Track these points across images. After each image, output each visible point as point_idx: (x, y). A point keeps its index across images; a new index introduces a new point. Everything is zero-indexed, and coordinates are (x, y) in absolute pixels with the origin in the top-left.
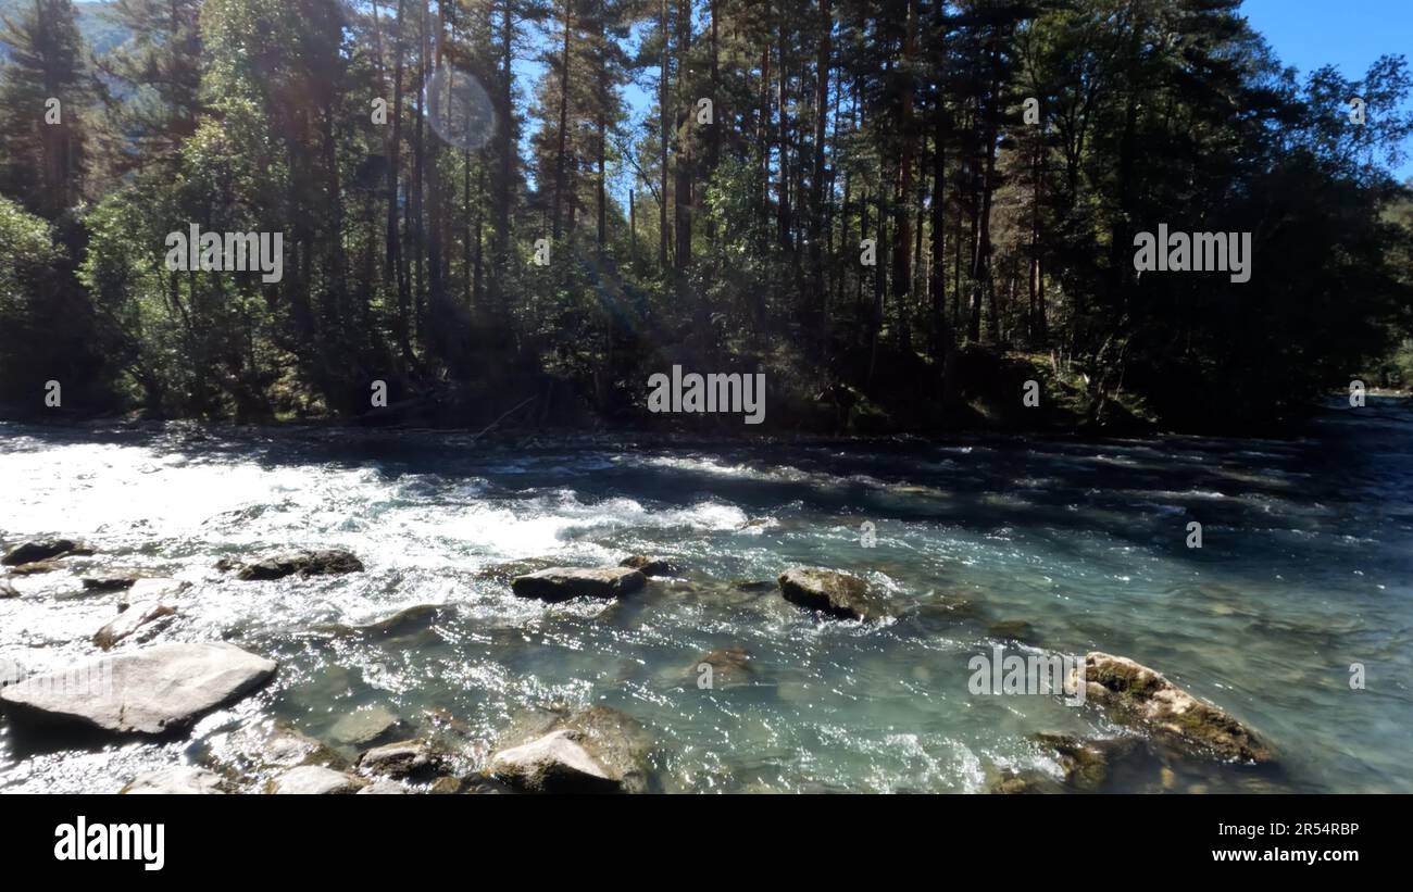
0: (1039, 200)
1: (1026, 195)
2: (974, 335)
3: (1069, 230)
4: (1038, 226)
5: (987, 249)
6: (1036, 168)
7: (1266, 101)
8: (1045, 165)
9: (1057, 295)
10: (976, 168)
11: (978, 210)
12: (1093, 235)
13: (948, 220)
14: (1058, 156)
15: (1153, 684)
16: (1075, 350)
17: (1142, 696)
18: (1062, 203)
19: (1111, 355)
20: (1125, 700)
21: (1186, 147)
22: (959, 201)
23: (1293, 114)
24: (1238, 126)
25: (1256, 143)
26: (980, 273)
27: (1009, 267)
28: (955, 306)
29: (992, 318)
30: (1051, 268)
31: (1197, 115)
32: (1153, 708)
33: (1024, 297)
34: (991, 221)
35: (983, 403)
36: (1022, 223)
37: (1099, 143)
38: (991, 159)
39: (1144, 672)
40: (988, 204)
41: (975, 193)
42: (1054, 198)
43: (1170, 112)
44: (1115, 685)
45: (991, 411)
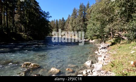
0: (20, 17)
1: (19, 16)
2: (13, 30)
3: (24, 20)
4: (21, 19)
5: (14, 21)
6: (20, 13)
8: (21, 13)
9: (23, 27)
10: (12, 11)
12: (27, 21)
13: (9, 16)
14: (22, 12)
15: (30, 64)
16: (25, 33)
17: (29, 65)
18: (23, 18)
21: (35, 15)
22: (10, 15)
24: (39, 14)
26: (13, 23)
27: (17, 23)
28: (10, 27)
29: (15, 29)
30: (22, 24)
31: (36, 12)
32: (30, 66)
33: (19, 27)
34: (15, 18)
35: (14, 38)
36: (19, 18)
37: (27, 12)
38: (14, 11)
39: (29, 63)
40: (14, 16)
41: (12, 14)
42: (22, 17)
43: (33, 11)
44: (26, 65)
45: (15, 39)
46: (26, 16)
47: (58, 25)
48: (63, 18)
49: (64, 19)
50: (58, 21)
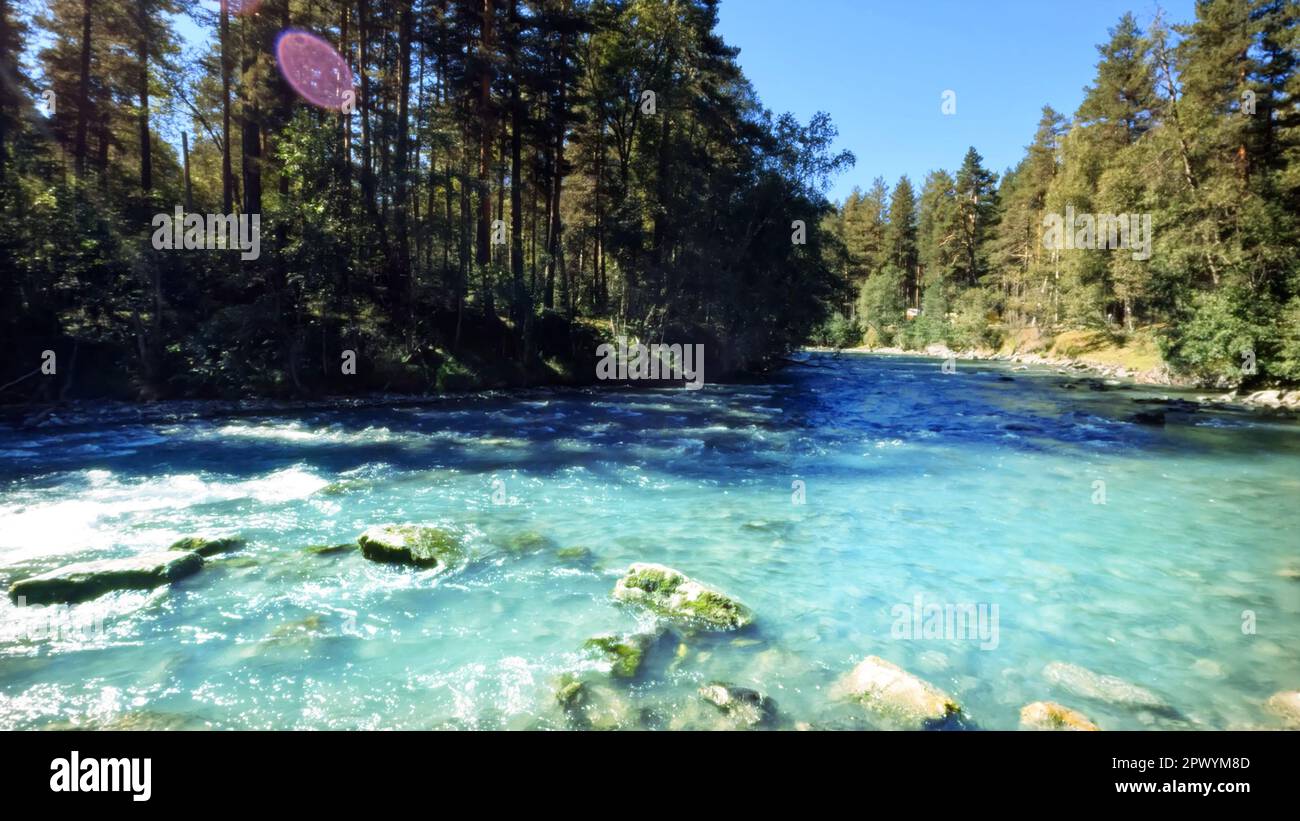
0: (599, 190)
1: (590, 184)
2: (549, 302)
3: (622, 216)
4: (600, 211)
5: (558, 228)
6: (597, 162)
7: (754, 132)
8: (604, 160)
9: (614, 271)
10: (549, 156)
11: (552, 193)
12: (640, 223)
13: (526, 199)
14: (613, 153)
15: (675, 581)
16: (629, 316)
17: (667, 593)
18: (618, 194)
19: (655, 320)
20: (657, 597)
21: (704, 161)
22: (535, 183)
23: (770, 145)
24: (736, 147)
25: (748, 163)
26: (553, 247)
27: (576, 246)
28: (533, 277)
29: (564, 288)
30: (611, 248)
31: (712, 136)
32: (676, 599)
33: (590, 271)
34: (562, 203)
35: (558, 362)
36: (586, 206)
37: (643, 147)
38: (561, 150)
39: (669, 573)
40: (559, 188)
41: (547, 176)
42: (610, 191)
43: (693, 130)
44: (649, 587)
45: (564, 368)
46: (641, 173)
47: (910, 233)
48: (973, 159)
49: (984, 165)
50: (917, 191)
